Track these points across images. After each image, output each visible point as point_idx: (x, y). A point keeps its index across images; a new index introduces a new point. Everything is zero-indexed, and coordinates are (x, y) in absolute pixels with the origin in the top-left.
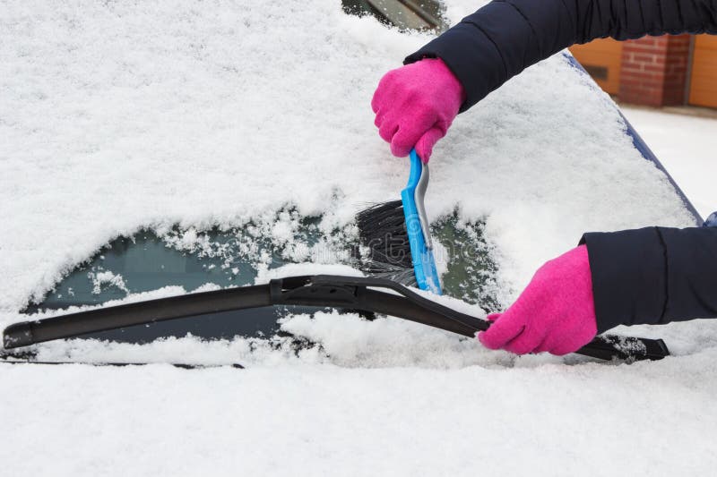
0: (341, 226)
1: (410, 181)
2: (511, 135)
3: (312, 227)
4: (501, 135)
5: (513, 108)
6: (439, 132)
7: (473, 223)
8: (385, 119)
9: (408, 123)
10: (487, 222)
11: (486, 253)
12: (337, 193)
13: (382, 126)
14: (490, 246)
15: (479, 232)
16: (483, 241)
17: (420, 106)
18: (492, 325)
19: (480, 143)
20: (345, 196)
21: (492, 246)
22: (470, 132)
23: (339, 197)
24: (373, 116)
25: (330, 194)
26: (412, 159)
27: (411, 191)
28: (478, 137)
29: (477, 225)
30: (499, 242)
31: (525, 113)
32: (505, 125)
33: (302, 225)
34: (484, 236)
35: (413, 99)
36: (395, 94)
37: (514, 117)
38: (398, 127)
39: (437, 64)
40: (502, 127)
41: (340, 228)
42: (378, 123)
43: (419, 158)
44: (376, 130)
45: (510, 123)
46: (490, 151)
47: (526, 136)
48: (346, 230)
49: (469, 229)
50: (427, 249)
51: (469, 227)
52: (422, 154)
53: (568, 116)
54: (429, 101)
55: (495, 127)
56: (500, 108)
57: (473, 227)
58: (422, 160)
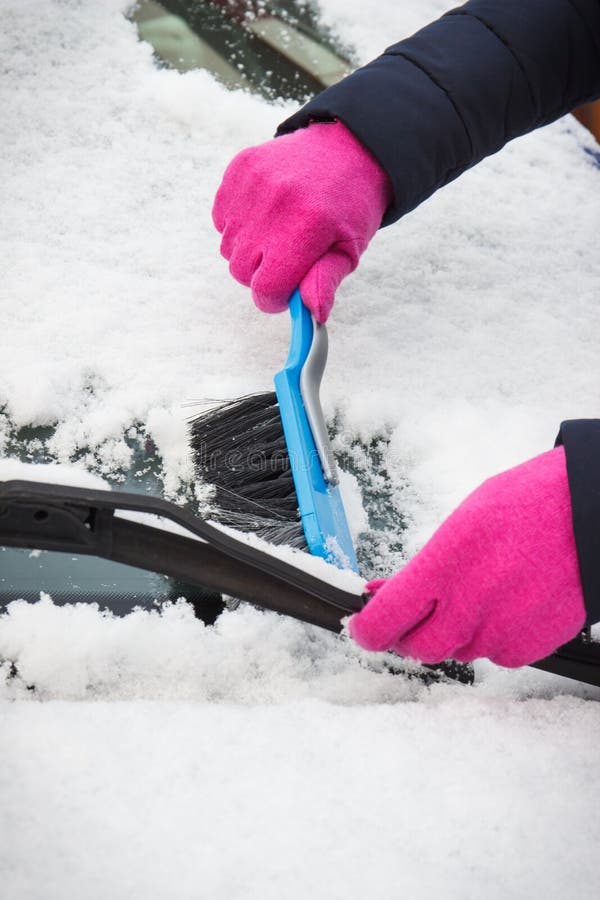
0: (92, 443)
1: (292, 355)
2: (459, 285)
3: (36, 444)
4: (439, 283)
5: (470, 237)
6: (344, 261)
7: (367, 440)
8: (238, 244)
9: (278, 247)
10: (392, 438)
11: (387, 496)
12: (95, 382)
13: (233, 257)
14: (396, 482)
15: (377, 458)
16: (384, 474)
17: (302, 213)
18: (372, 601)
19: (395, 297)
20: (109, 388)
21: (400, 483)
22: (378, 277)
23: (98, 391)
24: (218, 238)
25: (78, 382)
26: (293, 315)
27: (294, 376)
28: (393, 286)
29: (374, 444)
30: (415, 476)
31: (493, 246)
32: (451, 265)
33: (14, 442)
34: (386, 465)
35: (285, 201)
36: (252, 195)
37: (471, 252)
38: (261, 255)
39: (335, 131)
40: (443, 269)
41: (92, 447)
42: (226, 250)
43: (307, 310)
44: (224, 264)
45: (460, 262)
46: (414, 310)
47: (490, 285)
48: (101, 451)
49: (357, 453)
50: (325, 484)
51: (358, 448)
52: (315, 304)
53: (580, 254)
54: (318, 201)
55: (428, 268)
56: (445, 237)
57: (365, 447)
58: (315, 316)
